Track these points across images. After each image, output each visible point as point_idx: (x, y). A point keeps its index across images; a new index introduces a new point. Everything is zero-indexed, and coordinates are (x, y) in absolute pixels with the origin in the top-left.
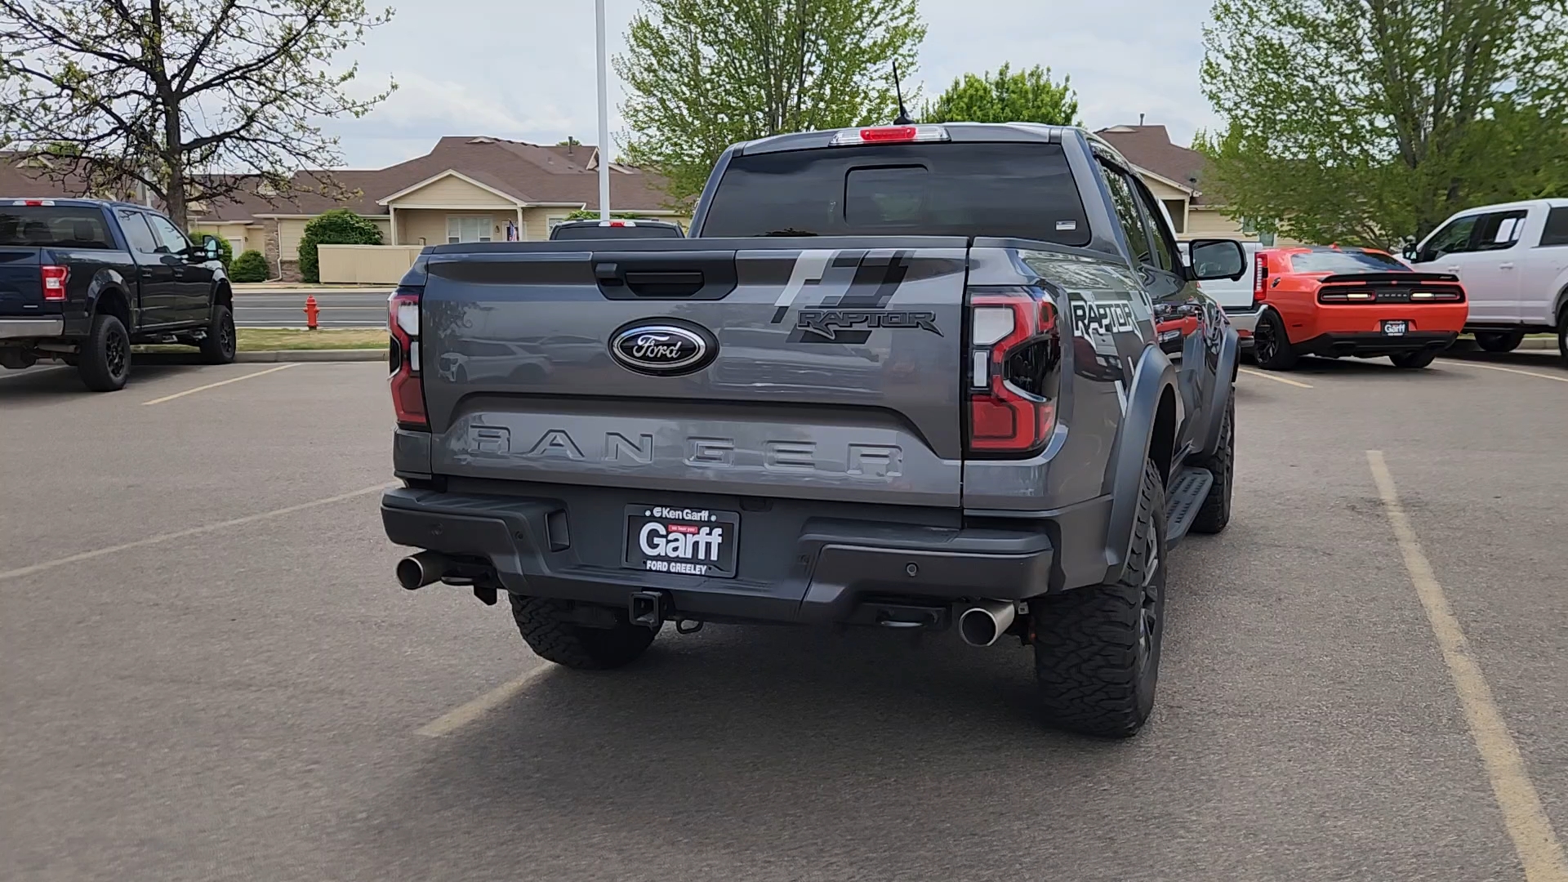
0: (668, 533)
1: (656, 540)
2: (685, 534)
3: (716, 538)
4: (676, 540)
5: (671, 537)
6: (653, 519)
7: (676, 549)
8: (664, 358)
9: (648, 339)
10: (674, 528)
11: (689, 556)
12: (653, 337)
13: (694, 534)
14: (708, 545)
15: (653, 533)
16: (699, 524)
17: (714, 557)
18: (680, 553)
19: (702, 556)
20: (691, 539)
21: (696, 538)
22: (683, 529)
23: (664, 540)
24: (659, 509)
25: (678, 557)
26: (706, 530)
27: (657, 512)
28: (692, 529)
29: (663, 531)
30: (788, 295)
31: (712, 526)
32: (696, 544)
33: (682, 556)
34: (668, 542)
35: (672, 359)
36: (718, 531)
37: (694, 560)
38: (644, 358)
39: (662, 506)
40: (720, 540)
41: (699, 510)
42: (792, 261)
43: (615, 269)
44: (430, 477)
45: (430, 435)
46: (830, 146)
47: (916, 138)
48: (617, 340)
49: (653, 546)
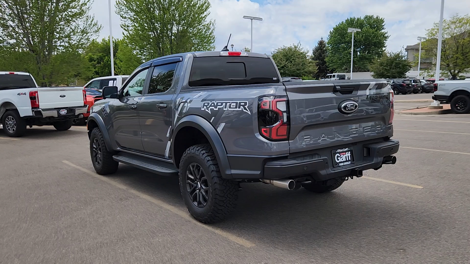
0: (340, 155)
1: (339, 158)
2: (343, 155)
3: (349, 155)
4: (342, 157)
5: (341, 157)
6: (338, 153)
7: (342, 159)
8: (352, 110)
9: (349, 105)
10: (341, 154)
11: (345, 160)
12: (350, 104)
13: (345, 154)
14: (348, 156)
15: (338, 157)
16: (346, 152)
18: (344, 160)
19: (347, 159)
20: (345, 156)
21: (346, 155)
22: (343, 154)
23: (340, 158)
24: (338, 150)
25: (343, 161)
26: (347, 153)
27: (338, 151)
28: (345, 153)
29: (339, 156)
30: (367, 92)
31: (348, 151)
32: (346, 157)
33: (344, 161)
34: (341, 158)
35: (354, 109)
36: (349, 152)
37: (346, 161)
38: (349, 110)
39: (339, 149)
40: (350, 154)
41: (345, 148)
42: (369, 84)
43: (340, 88)
44: (289, 155)
45: (288, 141)
46: (220, 56)
47: (241, 55)
48: (342, 106)
49: (338, 160)
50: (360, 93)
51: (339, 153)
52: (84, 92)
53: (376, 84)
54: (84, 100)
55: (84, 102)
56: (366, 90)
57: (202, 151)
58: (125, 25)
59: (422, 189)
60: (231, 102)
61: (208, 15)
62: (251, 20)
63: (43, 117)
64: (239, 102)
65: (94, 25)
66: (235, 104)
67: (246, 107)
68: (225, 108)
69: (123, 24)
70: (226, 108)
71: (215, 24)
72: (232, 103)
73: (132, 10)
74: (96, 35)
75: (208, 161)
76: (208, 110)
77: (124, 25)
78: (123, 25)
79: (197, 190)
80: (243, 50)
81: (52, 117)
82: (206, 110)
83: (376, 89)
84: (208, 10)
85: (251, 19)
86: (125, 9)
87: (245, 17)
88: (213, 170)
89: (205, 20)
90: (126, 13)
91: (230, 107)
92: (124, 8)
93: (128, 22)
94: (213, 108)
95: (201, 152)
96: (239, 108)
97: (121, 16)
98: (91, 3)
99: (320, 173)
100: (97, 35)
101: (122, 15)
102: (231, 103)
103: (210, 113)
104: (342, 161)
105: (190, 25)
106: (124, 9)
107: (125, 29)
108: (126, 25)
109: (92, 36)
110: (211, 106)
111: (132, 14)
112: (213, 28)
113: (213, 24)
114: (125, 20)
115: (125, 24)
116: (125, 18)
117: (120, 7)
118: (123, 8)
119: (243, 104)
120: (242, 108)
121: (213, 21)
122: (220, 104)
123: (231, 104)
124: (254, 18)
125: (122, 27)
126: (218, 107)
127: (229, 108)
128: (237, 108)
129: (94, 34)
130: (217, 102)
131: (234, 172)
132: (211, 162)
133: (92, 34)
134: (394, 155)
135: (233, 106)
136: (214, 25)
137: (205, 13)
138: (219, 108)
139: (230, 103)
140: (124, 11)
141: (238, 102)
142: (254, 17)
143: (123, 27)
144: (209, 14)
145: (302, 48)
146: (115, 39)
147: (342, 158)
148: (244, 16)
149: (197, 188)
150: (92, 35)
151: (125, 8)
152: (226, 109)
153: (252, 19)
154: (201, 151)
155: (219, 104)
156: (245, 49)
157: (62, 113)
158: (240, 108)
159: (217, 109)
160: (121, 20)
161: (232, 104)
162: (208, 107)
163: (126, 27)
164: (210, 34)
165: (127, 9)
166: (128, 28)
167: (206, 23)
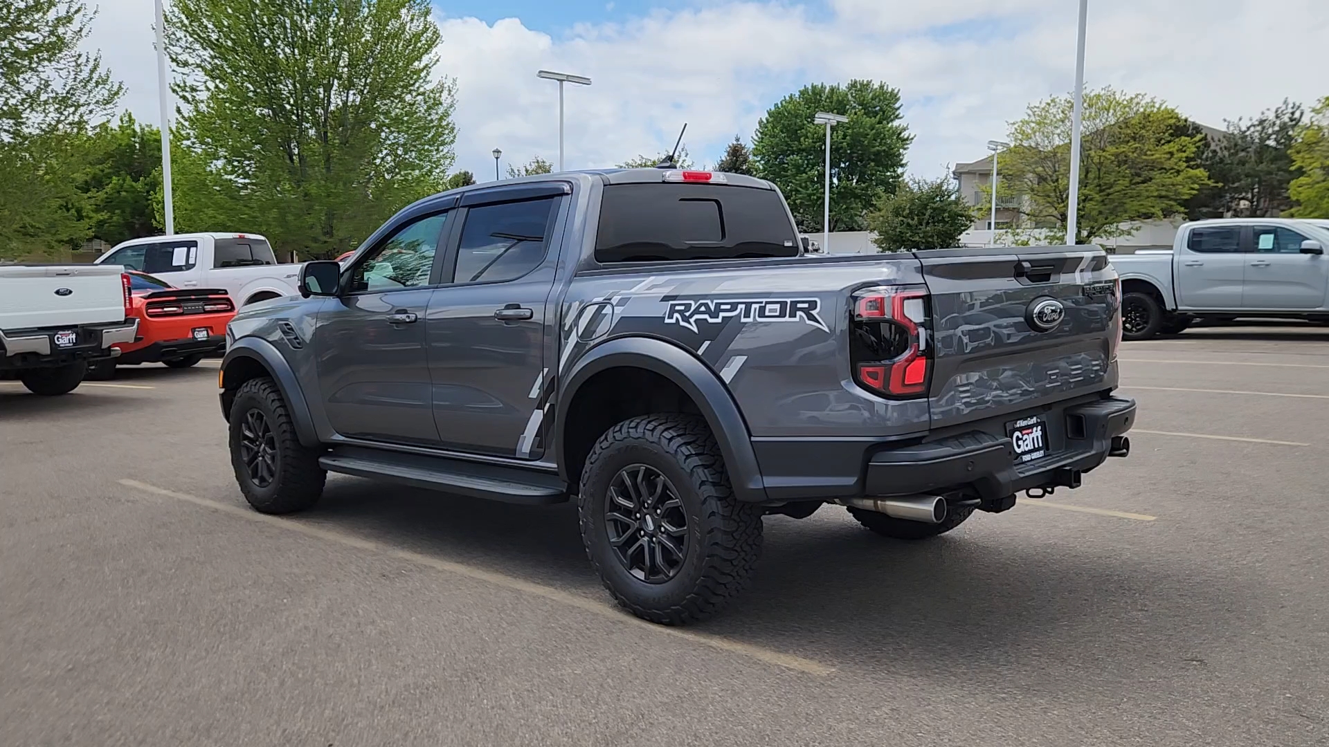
1: (1020, 442)
2: (1028, 434)
3: (1039, 433)
4: (1026, 439)
5: (1024, 439)
6: (1018, 429)
7: (1027, 445)
8: (1054, 320)
9: (1048, 309)
10: (1024, 432)
11: (1032, 447)
12: (1050, 307)
13: (1031, 433)
14: (1037, 437)
15: (1018, 439)
16: (1032, 426)
17: (1041, 445)
18: (1029, 447)
19: (1036, 446)
20: (1031, 436)
22: (1027, 432)
23: (1022, 441)
24: (1018, 422)
25: (1030, 450)
26: (1035, 429)
27: (1019, 424)
28: (1030, 431)
29: (1021, 436)
30: (1077, 278)
31: (1036, 425)
32: (1033, 439)
34: (1024, 442)
35: (1056, 320)
36: (1039, 428)
37: (1036, 450)
38: (1047, 321)
39: (1019, 420)
40: (1041, 433)
41: (1032, 418)
42: (1082, 258)
43: (1029, 265)
44: (926, 433)
45: (926, 399)
46: (664, 182)
47: (711, 181)
48: (1035, 311)
49: (1019, 446)
50: (1064, 279)
51: (1021, 429)
52: (125, 280)
53: (1094, 258)
54: (125, 306)
55: (126, 310)
56: (1074, 272)
57: (666, 432)
58: (186, 86)
59: (1155, 521)
60: (764, 300)
61: (435, 64)
62: (558, 82)
63: (8, 354)
64: (791, 302)
65: (97, 83)
66: (778, 306)
67: (814, 312)
68: (747, 315)
69: (178, 83)
70: (749, 317)
71: (454, 91)
72: (767, 303)
73: (207, 43)
74: (105, 112)
75: (688, 457)
76: (690, 323)
77: (182, 85)
78: (179, 86)
79: (643, 536)
80: (530, 165)
81: (35, 354)
82: (682, 323)
83: (1093, 270)
84: (434, 50)
85: (558, 80)
86: (184, 39)
87: (543, 75)
88: (703, 481)
89: (429, 78)
90: (188, 50)
91: (762, 314)
92: (182, 36)
93: (197, 78)
94: (706, 316)
95: (664, 434)
96: (790, 317)
97: (171, 58)
98: (88, 17)
99: (998, 481)
100: (109, 111)
101: (174, 57)
102: (763, 305)
103: (695, 330)
104: (1027, 449)
105: (382, 91)
106: (181, 38)
107: (184, 97)
108: (188, 84)
109: (92, 115)
110: (697, 311)
111: (206, 54)
112: (449, 101)
113: (450, 91)
114: (186, 70)
115: (185, 82)
116: (186, 64)
117: (170, 32)
118: (180, 34)
119: (806, 305)
120: (801, 316)
121: (448, 83)
122: (728, 307)
123: (765, 307)
124: (570, 78)
125: (174, 91)
126: (722, 314)
127: (759, 317)
128: (785, 316)
129: (98, 109)
130: (715, 301)
131: (771, 482)
132: (695, 461)
133: (90, 108)
134: (1124, 435)
135: (770, 310)
136: (452, 93)
137: (425, 59)
138: (723, 318)
139: (762, 303)
140: (183, 43)
141: (789, 301)
142: (568, 76)
143: (178, 90)
144: (438, 60)
145: (690, 164)
146: (140, 125)
147: (1026, 443)
148: (540, 72)
149: (642, 533)
150: (91, 112)
151: (185, 36)
152: (750, 320)
153: (561, 81)
154: (663, 432)
155: (723, 307)
156: (536, 164)
157: (61, 341)
158: (795, 316)
159: (719, 320)
160: (174, 71)
161: (768, 307)
162: (687, 314)
163: (187, 92)
164: (441, 119)
165: (191, 39)
166: (194, 94)
167: (429, 87)
